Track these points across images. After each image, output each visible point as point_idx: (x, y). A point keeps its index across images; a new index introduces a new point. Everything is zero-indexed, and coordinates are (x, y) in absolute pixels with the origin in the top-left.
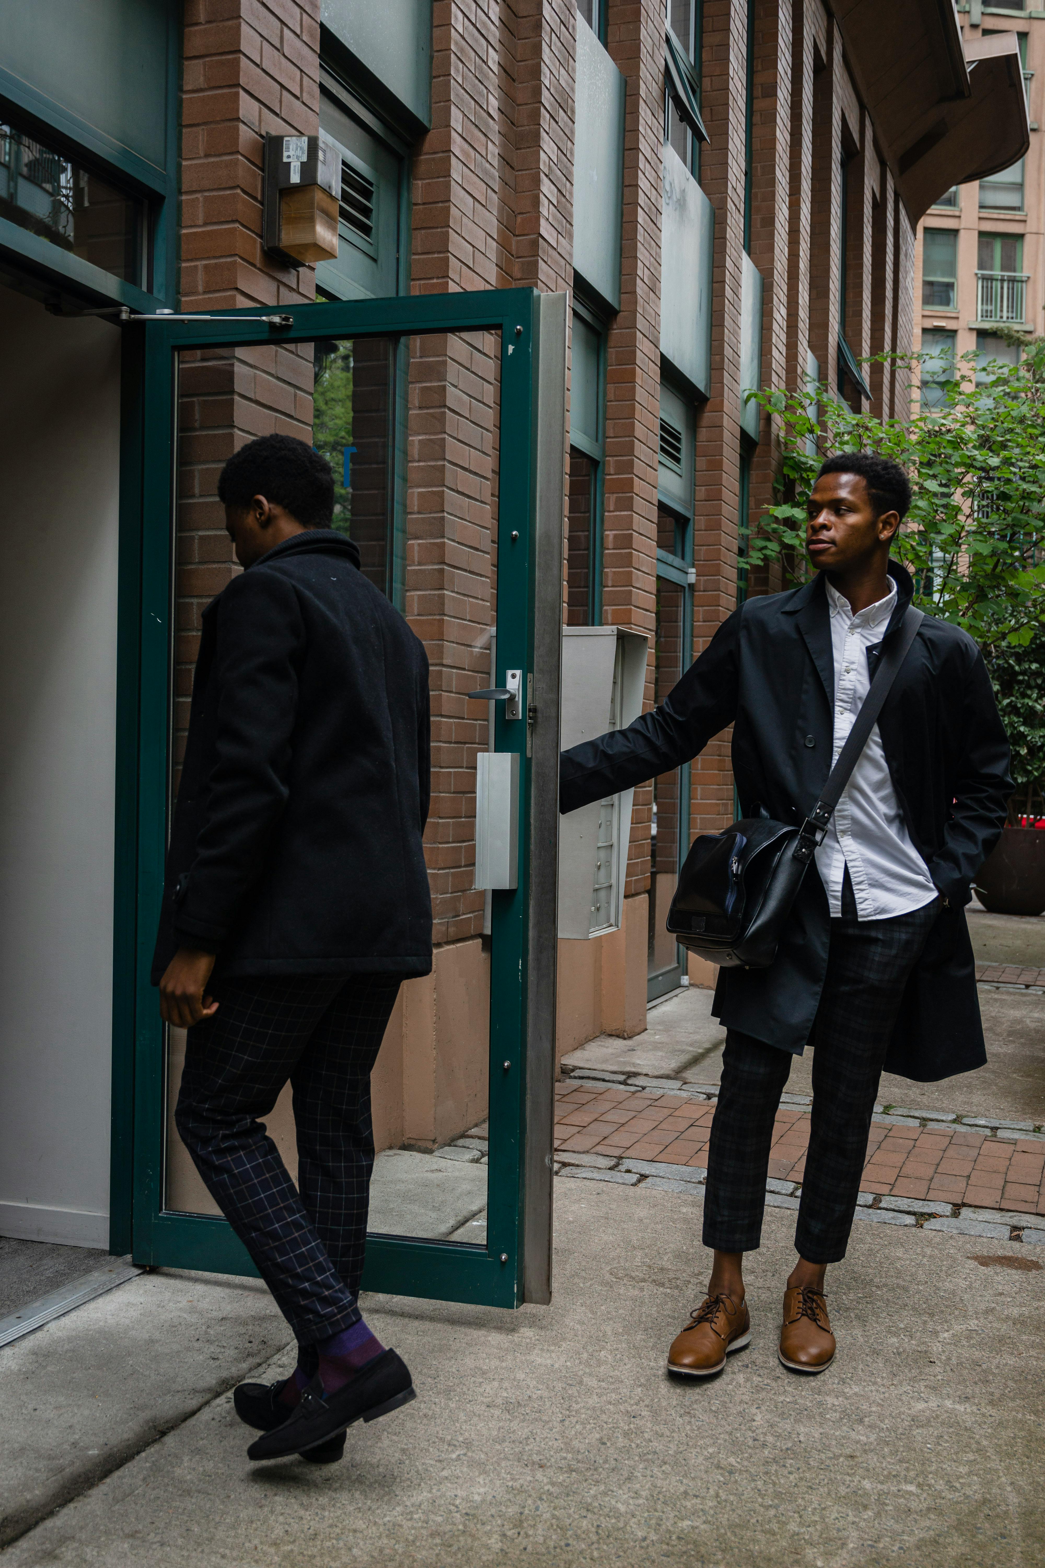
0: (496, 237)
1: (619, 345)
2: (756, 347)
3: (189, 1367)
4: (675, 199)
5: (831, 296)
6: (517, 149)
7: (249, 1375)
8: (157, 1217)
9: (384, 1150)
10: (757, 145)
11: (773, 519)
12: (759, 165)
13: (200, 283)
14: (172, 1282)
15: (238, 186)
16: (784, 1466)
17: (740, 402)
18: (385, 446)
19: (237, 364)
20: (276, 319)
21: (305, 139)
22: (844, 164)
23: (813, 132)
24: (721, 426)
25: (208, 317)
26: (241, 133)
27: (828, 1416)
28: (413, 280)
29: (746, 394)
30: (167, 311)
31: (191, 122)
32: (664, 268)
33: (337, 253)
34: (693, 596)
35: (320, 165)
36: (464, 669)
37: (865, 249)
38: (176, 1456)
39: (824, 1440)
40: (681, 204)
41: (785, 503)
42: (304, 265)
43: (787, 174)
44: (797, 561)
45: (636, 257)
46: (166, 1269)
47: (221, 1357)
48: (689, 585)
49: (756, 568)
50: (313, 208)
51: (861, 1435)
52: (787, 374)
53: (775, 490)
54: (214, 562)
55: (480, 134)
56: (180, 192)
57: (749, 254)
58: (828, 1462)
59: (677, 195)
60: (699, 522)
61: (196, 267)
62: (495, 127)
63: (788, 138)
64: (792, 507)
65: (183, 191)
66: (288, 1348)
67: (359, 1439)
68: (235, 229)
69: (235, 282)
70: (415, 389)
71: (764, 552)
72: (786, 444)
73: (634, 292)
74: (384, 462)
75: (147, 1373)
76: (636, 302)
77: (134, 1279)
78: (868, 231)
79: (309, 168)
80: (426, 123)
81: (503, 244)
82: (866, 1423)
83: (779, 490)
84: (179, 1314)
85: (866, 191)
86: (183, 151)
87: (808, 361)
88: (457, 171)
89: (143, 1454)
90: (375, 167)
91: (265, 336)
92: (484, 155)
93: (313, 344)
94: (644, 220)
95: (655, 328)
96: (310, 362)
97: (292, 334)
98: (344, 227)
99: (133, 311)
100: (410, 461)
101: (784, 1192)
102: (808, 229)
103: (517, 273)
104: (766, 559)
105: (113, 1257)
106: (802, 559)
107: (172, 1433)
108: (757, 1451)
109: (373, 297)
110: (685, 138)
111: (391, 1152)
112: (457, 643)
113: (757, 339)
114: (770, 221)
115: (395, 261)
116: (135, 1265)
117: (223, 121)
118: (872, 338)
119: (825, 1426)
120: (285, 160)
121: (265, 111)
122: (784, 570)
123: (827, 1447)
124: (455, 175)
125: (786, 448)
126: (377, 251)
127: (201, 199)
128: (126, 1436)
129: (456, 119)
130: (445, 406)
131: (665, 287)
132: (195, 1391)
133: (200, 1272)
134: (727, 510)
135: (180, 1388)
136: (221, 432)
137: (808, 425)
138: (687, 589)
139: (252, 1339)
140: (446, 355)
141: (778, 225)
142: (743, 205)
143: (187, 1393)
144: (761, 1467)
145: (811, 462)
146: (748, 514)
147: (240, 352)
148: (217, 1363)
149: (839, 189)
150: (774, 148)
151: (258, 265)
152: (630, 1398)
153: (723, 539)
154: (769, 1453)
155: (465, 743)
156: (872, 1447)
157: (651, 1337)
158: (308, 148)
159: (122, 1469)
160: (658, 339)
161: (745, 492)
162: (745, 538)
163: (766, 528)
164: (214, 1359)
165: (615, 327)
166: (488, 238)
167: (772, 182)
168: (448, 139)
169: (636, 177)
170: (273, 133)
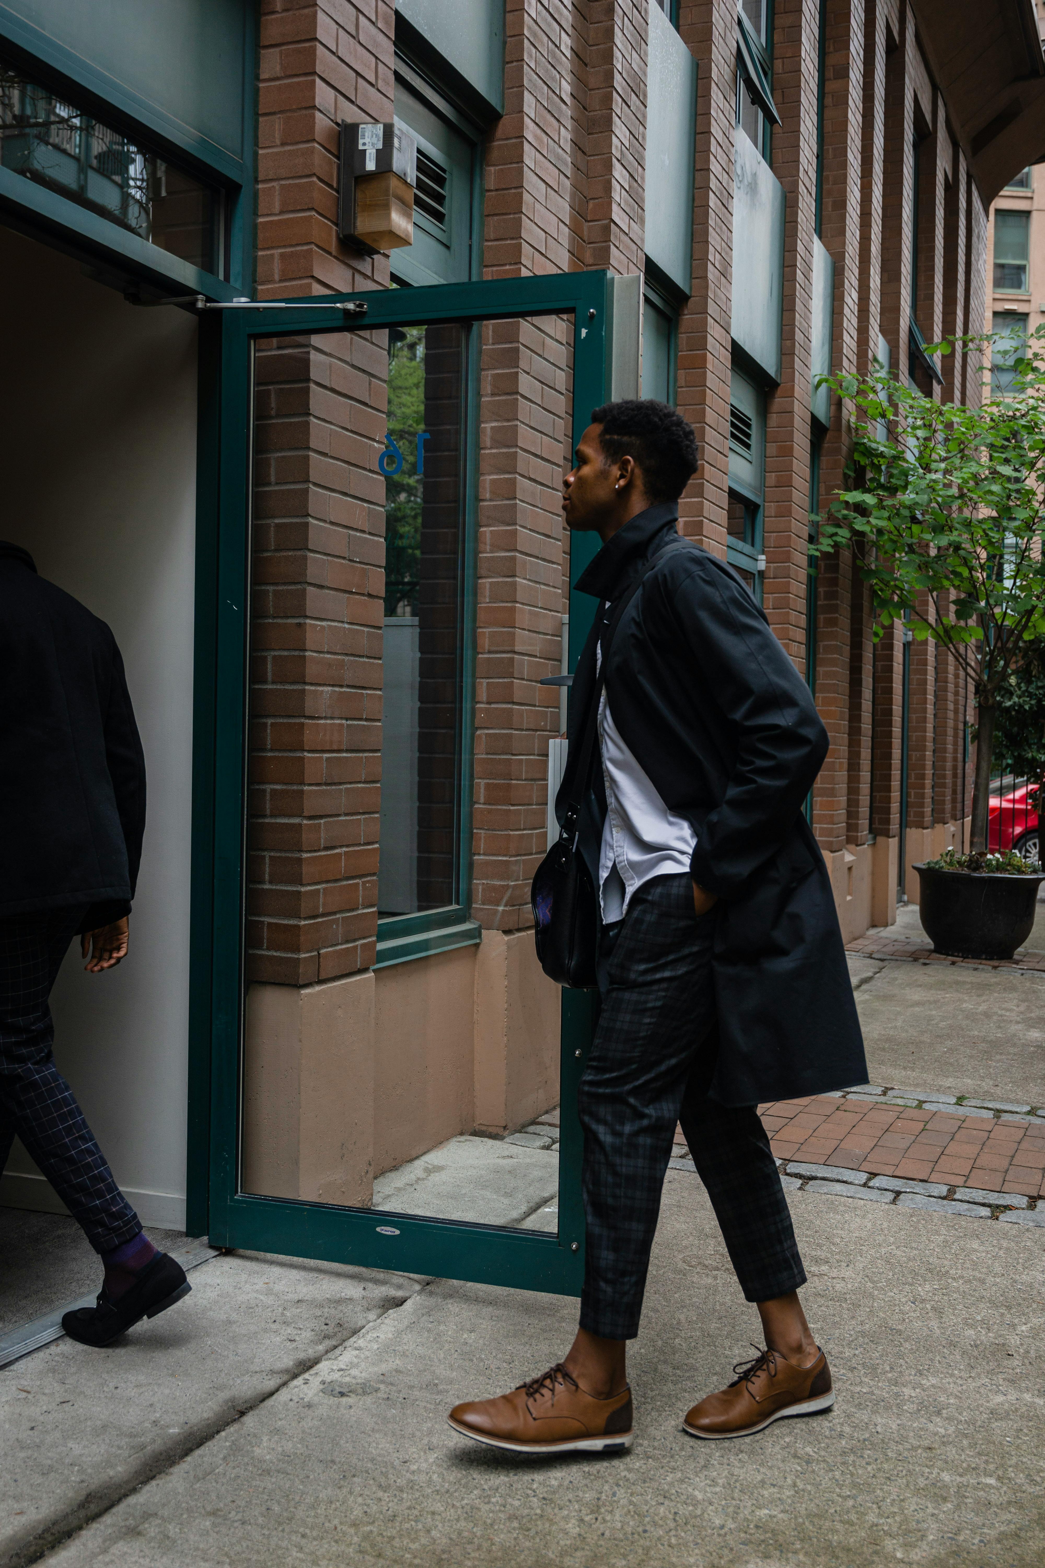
0: (568, 223)
1: (690, 330)
2: (827, 332)
3: (267, 1349)
4: (746, 183)
5: (903, 280)
6: (589, 134)
7: (326, 1357)
8: (232, 1200)
9: (455, 1136)
10: (828, 127)
11: (843, 505)
12: (830, 147)
13: (276, 271)
14: (248, 1264)
15: (314, 174)
16: (862, 1457)
17: (810, 388)
18: (457, 432)
19: (312, 352)
20: (351, 306)
21: (380, 127)
22: (916, 146)
23: (885, 113)
24: (792, 412)
25: (283, 305)
26: (317, 121)
27: (905, 1408)
28: (486, 266)
29: (817, 379)
30: (243, 299)
31: (267, 111)
32: (735, 253)
33: (412, 240)
34: (762, 583)
35: (395, 152)
36: (536, 656)
37: (937, 232)
38: (255, 1436)
39: (902, 1432)
40: (753, 188)
41: (855, 490)
42: (379, 253)
43: (859, 157)
44: (867, 548)
45: (707, 242)
46: (241, 1251)
47: (297, 1338)
48: (759, 572)
49: (826, 554)
50: (388, 196)
51: (939, 1426)
52: (858, 359)
53: (846, 477)
54: (289, 550)
55: (552, 119)
56: (257, 181)
57: (820, 238)
58: (906, 1454)
59: (748, 178)
60: (769, 509)
61: (272, 255)
62: (567, 113)
63: (860, 119)
64: (863, 493)
65: (259, 179)
66: (363, 1331)
67: (436, 1422)
68: (311, 217)
69: (311, 270)
70: (488, 375)
71: (835, 538)
72: (857, 429)
73: (706, 277)
74: (457, 450)
75: (226, 1353)
76: (707, 287)
77: (211, 1260)
78: (940, 213)
79: (385, 155)
80: (499, 109)
81: (575, 230)
82: (945, 1415)
83: (849, 476)
84: (255, 1295)
85: (938, 172)
86: (260, 139)
87: (879, 346)
88: (529, 157)
89: (223, 1434)
90: (448, 153)
91: (339, 323)
92: (557, 140)
93: (387, 331)
94: (715, 204)
95: (726, 313)
96: (384, 349)
97: (367, 321)
98: (419, 215)
99: (209, 300)
100: (483, 448)
101: (856, 1182)
102: (880, 211)
103: (589, 260)
104: (836, 545)
105: (190, 1239)
106: (873, 546)
107: (251, 1413)
108: (834, 1441)
109: (445, 283)
110: (756, 122)
111: (462, 1138)
112: (529, 631)
113: (828, 324)
114: (841, 204)
115: (468, 248)
116: (212, 1247)
117: (301, 109)
118: (944, 322)
119: (902, 1418)
120: (361, 147)
121: (340, 98)
122: (855, 557)
123: (904, 1439)
124: (527, 161)
125: (857, 434)
126: (450, 238)
127: (277, 187)
128: (205, 1415)
129: (529, 105)
130: (517, 393)
131: (737, 271)
132: (272, 1372)
133: (276, 1255)
134: (797, 496)
135: (258, 1369)
136: (296, 420)
137: (880, 410)
138: (757, 576)
139: (327, 1321)
140: (518, 342)
141: (849, 208)
142: (814, 188)
143: (264, 1374)
144: (839, 1457)
145: (882, 449)
146: (818, 501)
147: (316, 340)
148: (294, 1345)
149: (911, 171)
150: (846, 130)
151: (334, 253)
152: (706, 1386)
153: (793, 526)
154: (847, 1443)
155: (537, 730)
156: (951, 1439)
157: (725, 1326)
158: (384, 135)
159: (202, 1448)
160: (729, 325)
161: (816, 479)
162: (815, 525)
163: (837, 514)
164: (291, 1341)
165: (686, 312)
166: (560, 223)
167: (844, 164)
168: (521, 126)
169: (708, 161)
170: (349, 121)
